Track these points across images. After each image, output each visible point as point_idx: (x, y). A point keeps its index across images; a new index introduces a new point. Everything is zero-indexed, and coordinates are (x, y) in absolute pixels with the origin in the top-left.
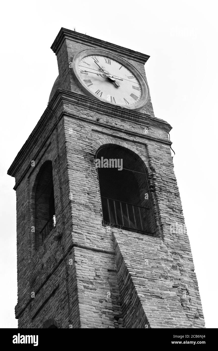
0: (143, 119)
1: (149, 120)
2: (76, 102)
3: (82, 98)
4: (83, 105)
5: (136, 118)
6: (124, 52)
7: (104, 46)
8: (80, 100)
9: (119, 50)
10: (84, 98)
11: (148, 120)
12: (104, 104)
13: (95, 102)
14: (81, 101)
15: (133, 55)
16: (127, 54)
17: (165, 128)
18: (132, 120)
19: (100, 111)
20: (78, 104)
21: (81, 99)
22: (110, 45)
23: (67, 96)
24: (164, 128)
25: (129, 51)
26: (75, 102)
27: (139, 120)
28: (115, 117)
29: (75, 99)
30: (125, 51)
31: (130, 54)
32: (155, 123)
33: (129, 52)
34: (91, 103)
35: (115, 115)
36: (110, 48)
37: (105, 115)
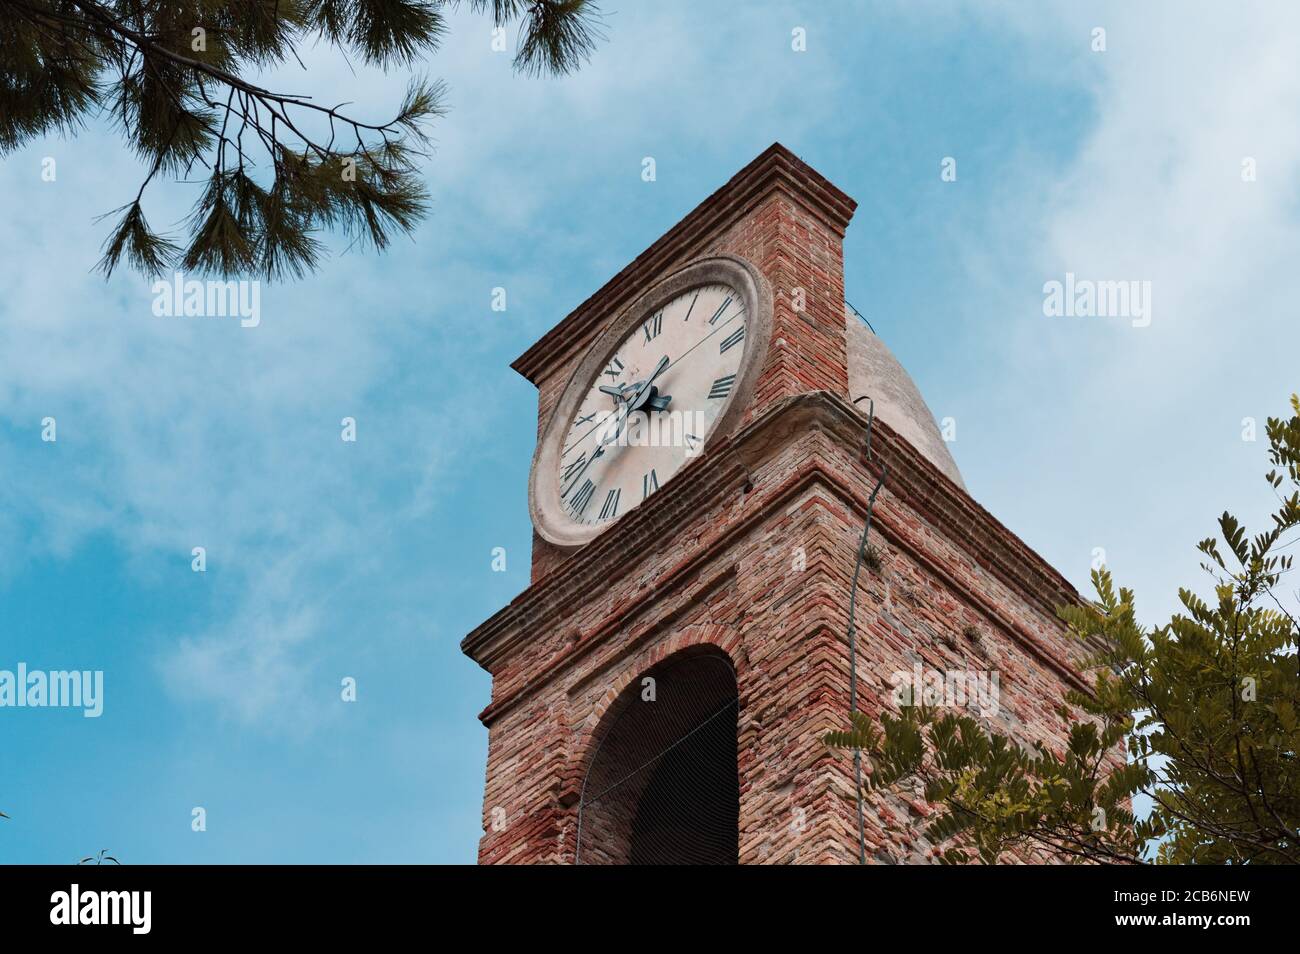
0: (715, 474)
1: (733, 456)
2: (519, 634)
3: (526, 604)
4: (542, 622)
5: (694, 491)
6: (703, 225)
7: (642, 279)
8: (523, 616)
9: (687, 238)
10: (530, 602)
11: (730, 458)
12: (586, 556)
13: (562, 578)
14: (530, 616)
15: (730, 201)
16: (714, 219)
17: (796, 424)
18: (690, 512)
19: (592, 588)
20: (530, 634)
21: (526, 609)
22: (651, 257)
23: (488, 646)
24: (795, 428)
25: (708, 209)
26: (517, 640)
27: (706, 492)
28: (641, 561)
29: (512, 629)
30: (699, 221)
31: (719, 210)
32: (757, 442)
33: (714, 209)
34: (555, 594)
35: (635, 555)
36: (658, 264)
37: (612, 583)
